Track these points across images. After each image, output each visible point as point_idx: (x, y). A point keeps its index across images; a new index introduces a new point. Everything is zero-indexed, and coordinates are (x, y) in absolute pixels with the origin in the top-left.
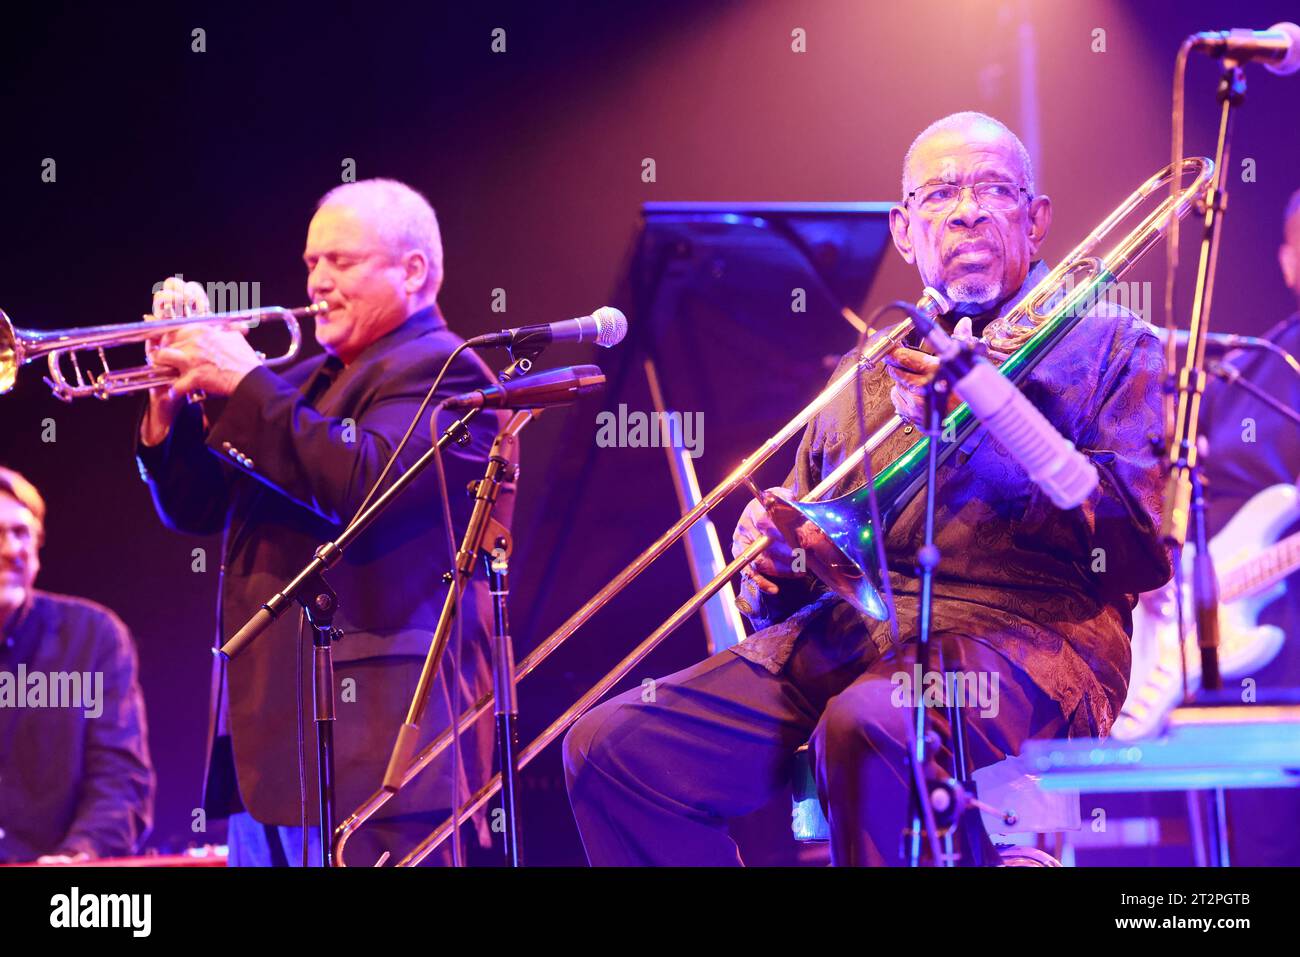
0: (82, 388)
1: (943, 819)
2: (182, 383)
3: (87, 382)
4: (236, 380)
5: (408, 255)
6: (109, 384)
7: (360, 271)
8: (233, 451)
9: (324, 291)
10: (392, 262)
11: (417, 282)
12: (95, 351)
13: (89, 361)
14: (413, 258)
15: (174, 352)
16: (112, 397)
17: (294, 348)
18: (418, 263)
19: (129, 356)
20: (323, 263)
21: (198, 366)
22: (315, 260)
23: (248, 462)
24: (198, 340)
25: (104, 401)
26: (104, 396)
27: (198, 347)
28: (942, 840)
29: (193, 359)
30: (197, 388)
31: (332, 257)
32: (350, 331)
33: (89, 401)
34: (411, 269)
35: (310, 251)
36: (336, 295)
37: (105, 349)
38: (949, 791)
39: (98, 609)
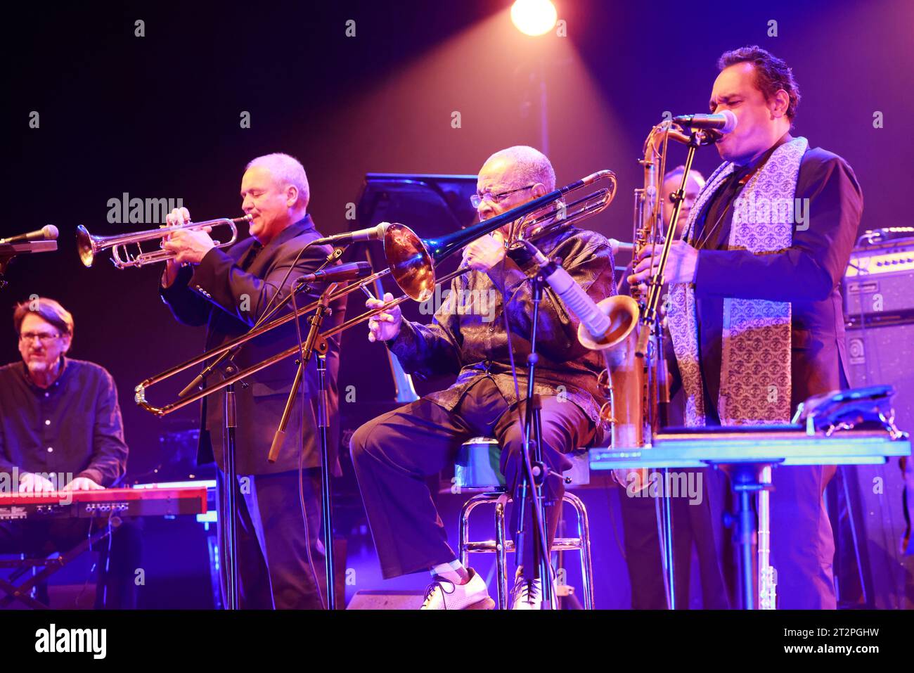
0: (129, 263)
1: (538, 479)
2: (178, 258)
3: (131, 259)
4: (202, 256)
5: (287, 188)
6: (143, 259)
7: (264, 197)
8: (201, 290)
9: (250, 209)
10: (281, 192)
11: (293, 201)
12: (136, 244)
13: (133, 249)
14: (291, 189)
15: (172, 243)
16: (143, 266)
17: (234, 238)
18: (293, 191)
19: (153, 245)
20: (248, 195)
21: (183, 250)
22: (245, 195)
23: (208, 295)
24: (183, 237)
25: (138, 268)
26: (140, 266)
27: (183, 241)
28: (537, 489)
29: (182, 247)
30: (184, 260)
31: (251, 192)
33: (132, 269)
34: (290, 194)
35: (243, 190)
36: (254, 211)
37: (140, 243)
38: (541, 467)
39: (99, 367)
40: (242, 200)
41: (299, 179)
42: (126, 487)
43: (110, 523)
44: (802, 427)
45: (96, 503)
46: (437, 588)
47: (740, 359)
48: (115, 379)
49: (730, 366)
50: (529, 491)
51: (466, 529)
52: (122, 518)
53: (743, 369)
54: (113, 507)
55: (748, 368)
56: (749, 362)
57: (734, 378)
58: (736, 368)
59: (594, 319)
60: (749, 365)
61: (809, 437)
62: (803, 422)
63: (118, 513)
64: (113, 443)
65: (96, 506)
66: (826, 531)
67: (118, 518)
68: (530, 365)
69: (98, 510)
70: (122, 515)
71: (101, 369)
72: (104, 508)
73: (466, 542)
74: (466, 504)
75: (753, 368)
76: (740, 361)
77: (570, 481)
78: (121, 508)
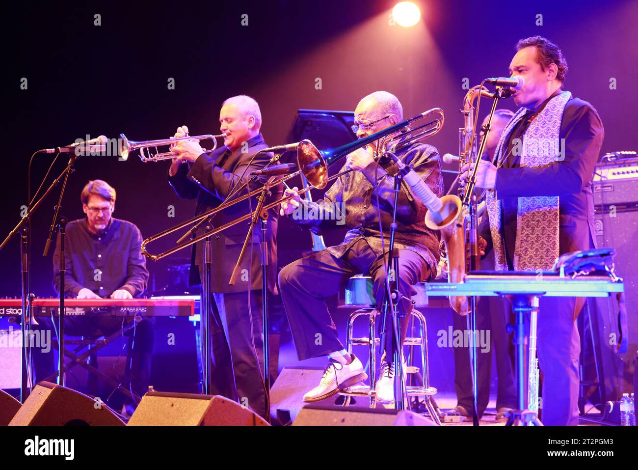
0: (150, 159)
1: (394, 301)
2: (179, 157)
3: (151, 157)
4: (196, 158)
5: (248, 117)
6: (159, 157)
7: (234, 123)
8: (195, 179)
9: (225, 130)
10: (244, 120)
11: (252, 125)
12: (155, 147)
13: (153, 150)
14: (250, 118)
15: (177, 148)
16: (158, 161)
18: (252, 119)
19: (165, 149)
20: (224, 121)
21: (184, 152)
22: (222, 121)
23: (199, 182)
24: (184, 144)
25: (155, 163)
26: (156, 161)
27: (184, 147)
28: (394, 307)
29: (182, 150)
30: (184, 159)
31: (226, 119)
32: (233, 141)
33: (152, 162)
34: (250, 121)
35: (221, 119)
36: (228, 131)
37: (158, 147)
38: (397, 293)
39: (132, 224)
40: (220, 125)
41: (255, 111)
42: (146, 298)
43: (135, 320)
44: (558, 274)
45: (127, 307)
46: (332, 367)
47: (527, 232)
48: (141, 231)
49: (522, 237)
50: (389, 308)
51: (351, 330)
52: (142, 317)
53: (529, 239)
54: (137, 310)
55: (533, 238)
56: (533, 235)
57: (523, 245)
58: (525, 238)
59: (432, 203)
60: (533, 236)
61: (561, 279)
62: (558, 269)
63: (140, 314)
64: (140, 269)
65: (127, 309)
66: (576, 340)
67: (140, 317)
68: (392, 230)
69: (128, 312)
70: (142, 315)
71: (133, 226)
72: (131, 310)
73: (351, 338)
74: (351, 315)
75: (535, 238)
76: (528, 234)
77: (415, 303)
78: (142, 310)
